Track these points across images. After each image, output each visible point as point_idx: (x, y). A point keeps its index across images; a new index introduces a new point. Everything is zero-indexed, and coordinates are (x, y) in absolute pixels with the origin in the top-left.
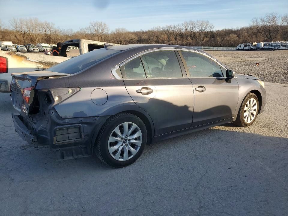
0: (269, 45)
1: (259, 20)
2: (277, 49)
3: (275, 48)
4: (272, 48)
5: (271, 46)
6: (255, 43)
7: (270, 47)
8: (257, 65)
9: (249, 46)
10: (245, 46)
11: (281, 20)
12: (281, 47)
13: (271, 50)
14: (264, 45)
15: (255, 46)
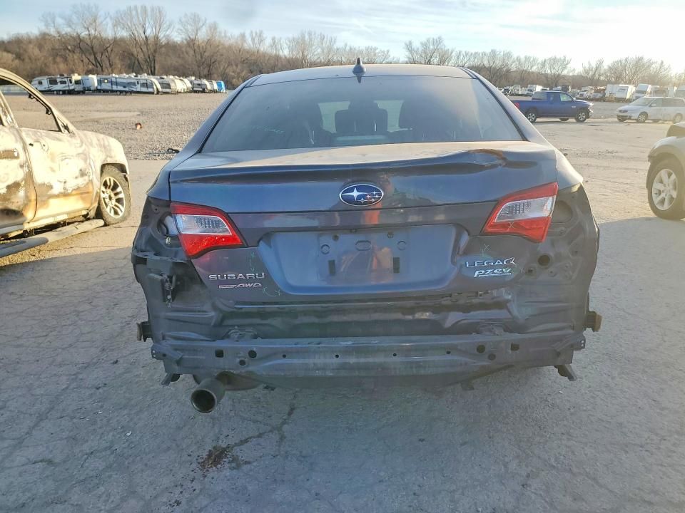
0: (112, 83)
1: (59, 21)
2: (132, 92)
3: (127, 89)
4: (120, 88)
5: (117, 84)
6: (76, 77)
7: (115, 88)
8: (139, 127)
9: (65, 83)
10: (53, 82)
11: (110, 25)
12: (138, 88)
13: (118, 93)
14: (100, 82)
15: (77, 82)
